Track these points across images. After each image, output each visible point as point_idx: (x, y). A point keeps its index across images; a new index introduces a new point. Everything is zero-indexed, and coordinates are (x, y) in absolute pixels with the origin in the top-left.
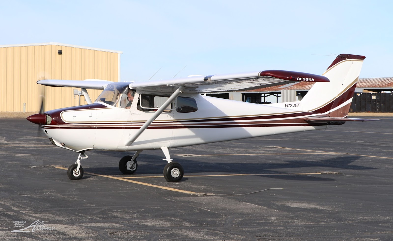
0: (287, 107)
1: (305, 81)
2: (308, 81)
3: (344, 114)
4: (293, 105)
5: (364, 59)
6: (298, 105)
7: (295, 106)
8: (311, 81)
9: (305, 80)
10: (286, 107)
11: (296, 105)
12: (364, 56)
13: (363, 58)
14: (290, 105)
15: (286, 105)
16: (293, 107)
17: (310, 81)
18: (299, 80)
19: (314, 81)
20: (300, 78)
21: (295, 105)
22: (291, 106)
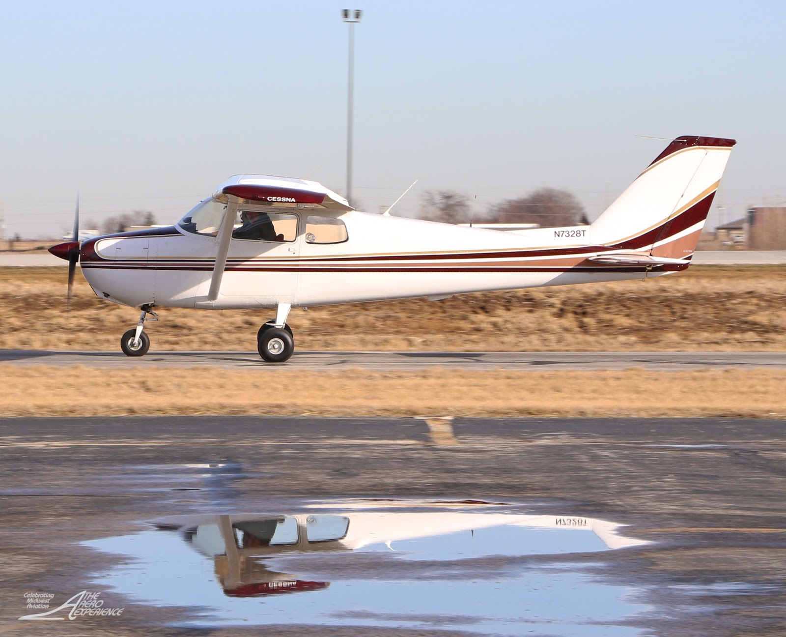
0: (559, 236)
1: (281, 202)
2: (286, 202)
3: (684, 251)
4: (571, 234)
5: (733, 146)
6: (582, 233)
7: (575, 235)
8: (290, 202)
9: (280, 200)
10: (557, 236)
11: (578, 234)
12: (734, 140)
13: (730, 143)
14: (565, 234)
15: (555, 232)
16: (572, 236)
17: (288, 202)
18: (271, 200)
19: (295, 201)
20: (273, 198)
21: (576, 233)
22: (567, 235)
